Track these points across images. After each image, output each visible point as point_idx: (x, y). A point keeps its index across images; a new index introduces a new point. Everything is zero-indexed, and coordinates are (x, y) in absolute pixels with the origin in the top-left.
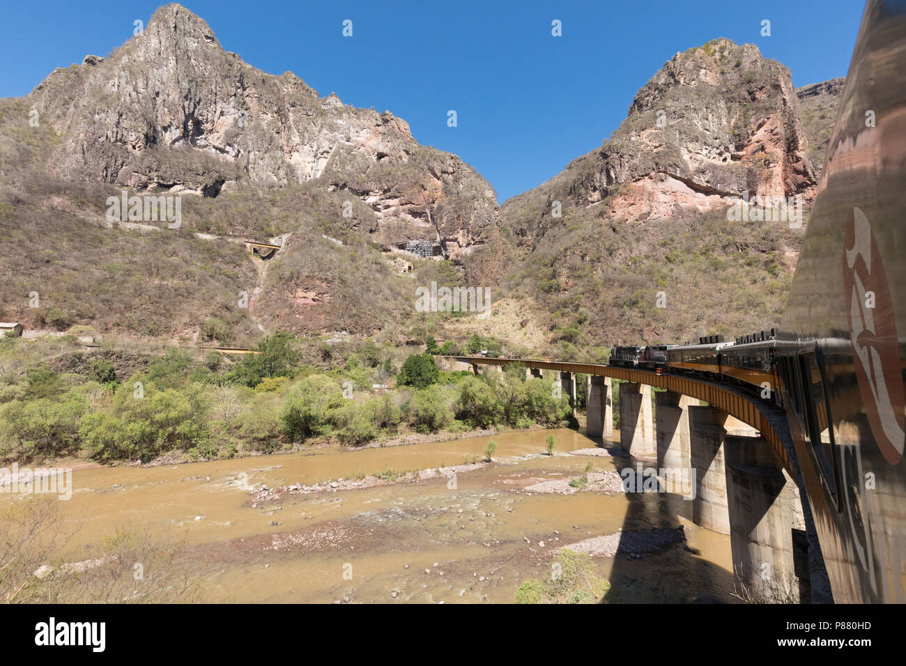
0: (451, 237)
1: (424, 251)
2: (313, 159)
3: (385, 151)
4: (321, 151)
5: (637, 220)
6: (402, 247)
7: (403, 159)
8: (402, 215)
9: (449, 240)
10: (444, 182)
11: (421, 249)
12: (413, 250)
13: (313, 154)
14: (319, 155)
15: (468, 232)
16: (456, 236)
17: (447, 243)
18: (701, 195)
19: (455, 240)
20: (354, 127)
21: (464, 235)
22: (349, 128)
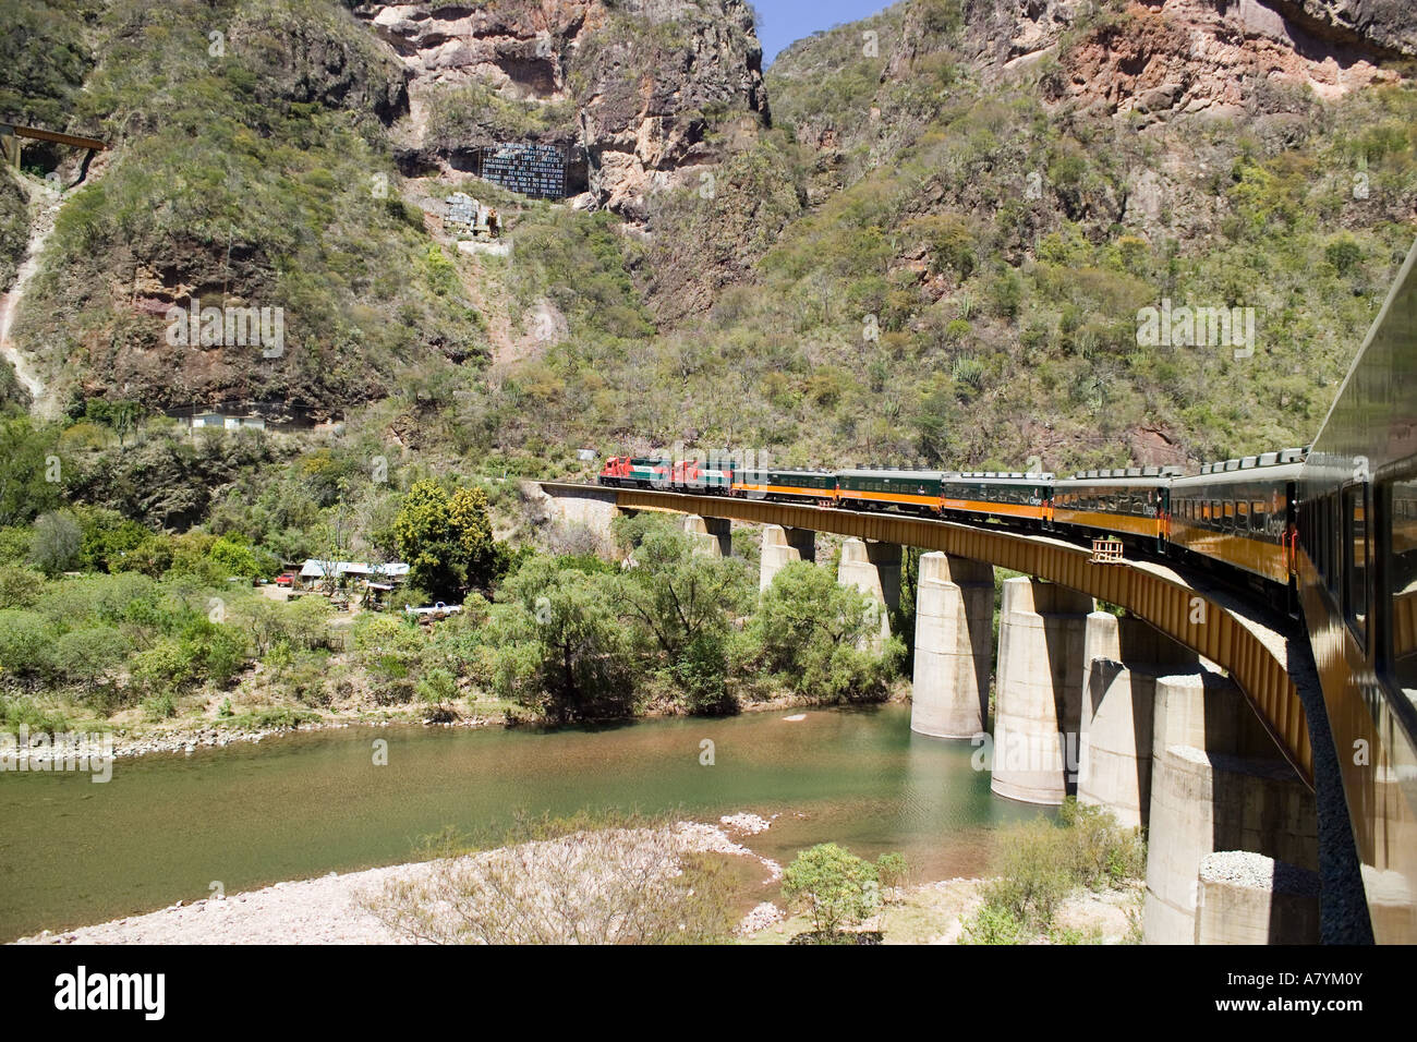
0: (619, 137)
1: (539, 175)
5: (1141, 110)
8: (480, 67)
9: (611, 147)
11: (528, 169)
12: (505, 172)
15: (668, 125)
16: (631, 136)
17: (606, 154)
19: (630, 147)
21: (654, 134)
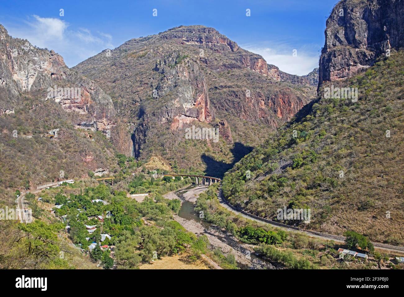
0: (100, 121)
2: (25, 78)
3: (55, 72)
4: (30, 74)
5: (176, 129)
6: (79, 125)
7: (63, 76)
8: (73, 108)
10: (91, 94)
11: (87, 126)
12: (83, 126)
13: (25, 76)
14: (29, 77)
16: (102, 121)
17: (98, 123)
18: (187, 117)
20: (42, 61)
21: (106, 120)
22: (40, 62)
